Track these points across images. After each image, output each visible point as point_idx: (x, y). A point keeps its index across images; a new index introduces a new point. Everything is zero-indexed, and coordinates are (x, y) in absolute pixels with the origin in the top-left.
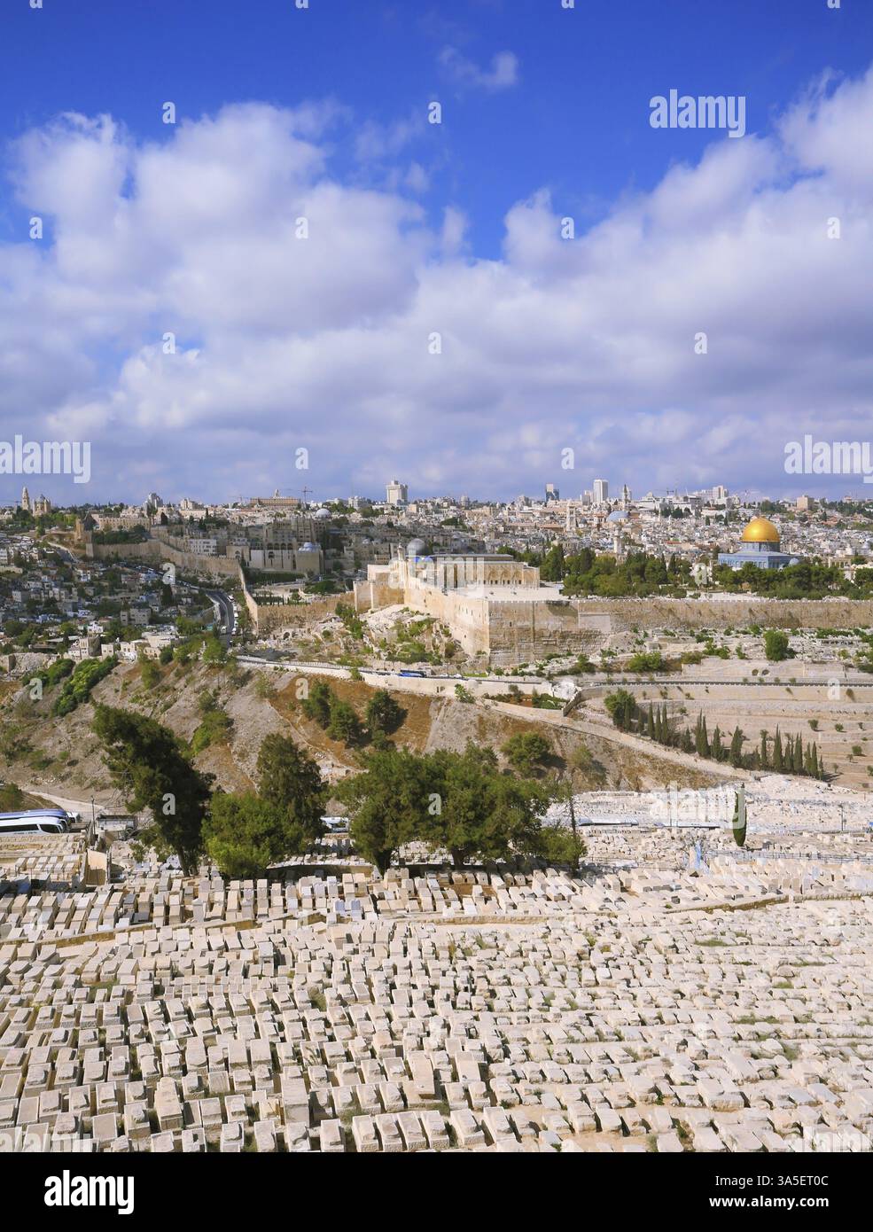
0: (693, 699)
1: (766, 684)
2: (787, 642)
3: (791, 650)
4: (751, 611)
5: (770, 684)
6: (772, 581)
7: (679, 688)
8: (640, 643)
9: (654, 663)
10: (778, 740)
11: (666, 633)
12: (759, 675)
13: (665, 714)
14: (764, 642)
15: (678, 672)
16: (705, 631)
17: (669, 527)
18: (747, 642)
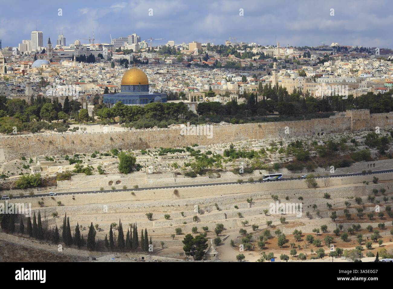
0: (63, 205)
1: (117, 191)
2: (135, 159)
3: (139, 165)
4: (112, 139)
5: (120, 190)
6: (137, 115)
7: (53, 198)
8: (26, 167)
9: (35, 181)
10: (120, 229)
11: (47, 159)
12: (113, 185)
13: (39, 218)
14: (119, 160)
15: (54, 187)
16: (77, 156)
17: (79, 71)
18: (106, 162)
